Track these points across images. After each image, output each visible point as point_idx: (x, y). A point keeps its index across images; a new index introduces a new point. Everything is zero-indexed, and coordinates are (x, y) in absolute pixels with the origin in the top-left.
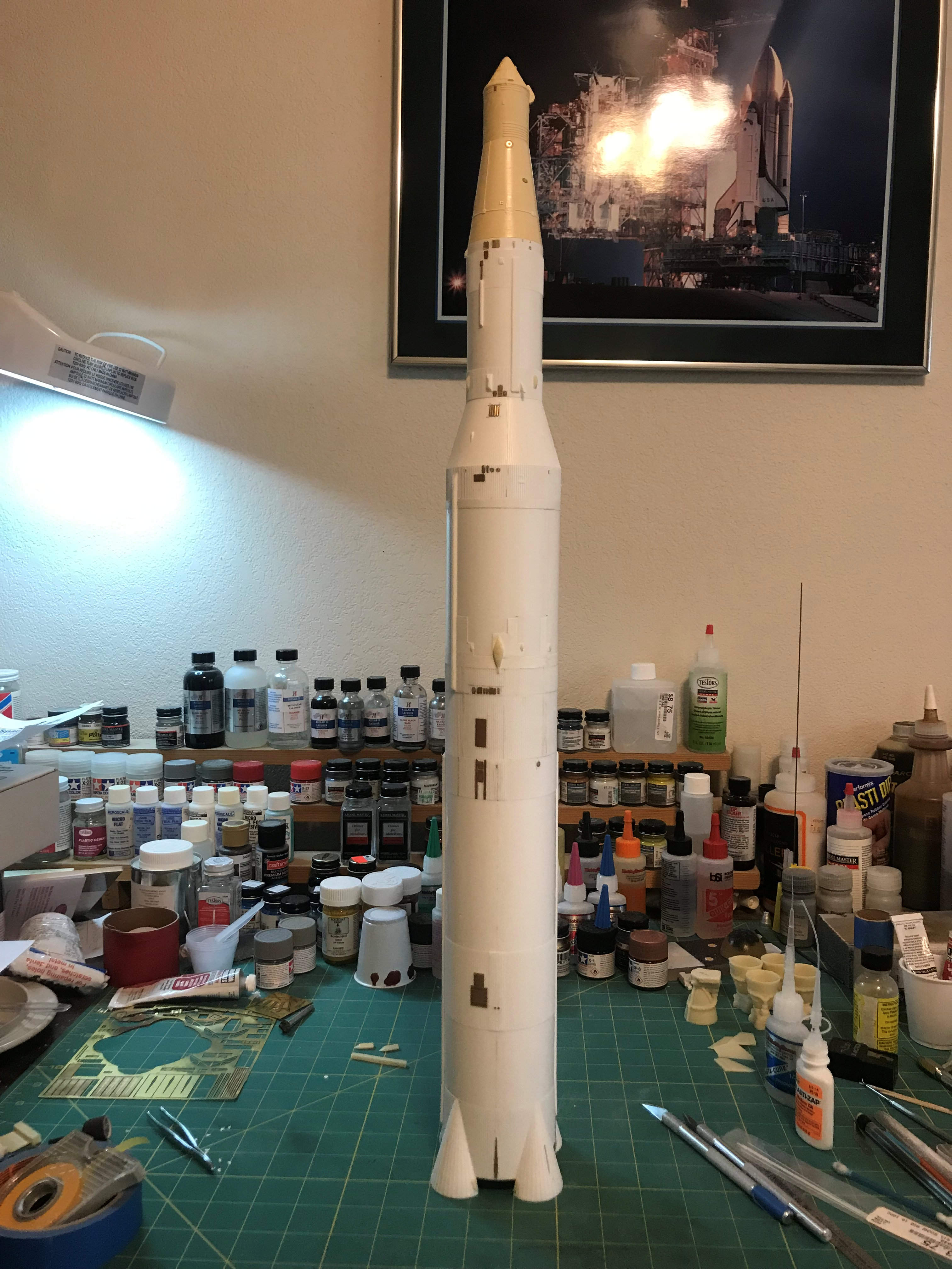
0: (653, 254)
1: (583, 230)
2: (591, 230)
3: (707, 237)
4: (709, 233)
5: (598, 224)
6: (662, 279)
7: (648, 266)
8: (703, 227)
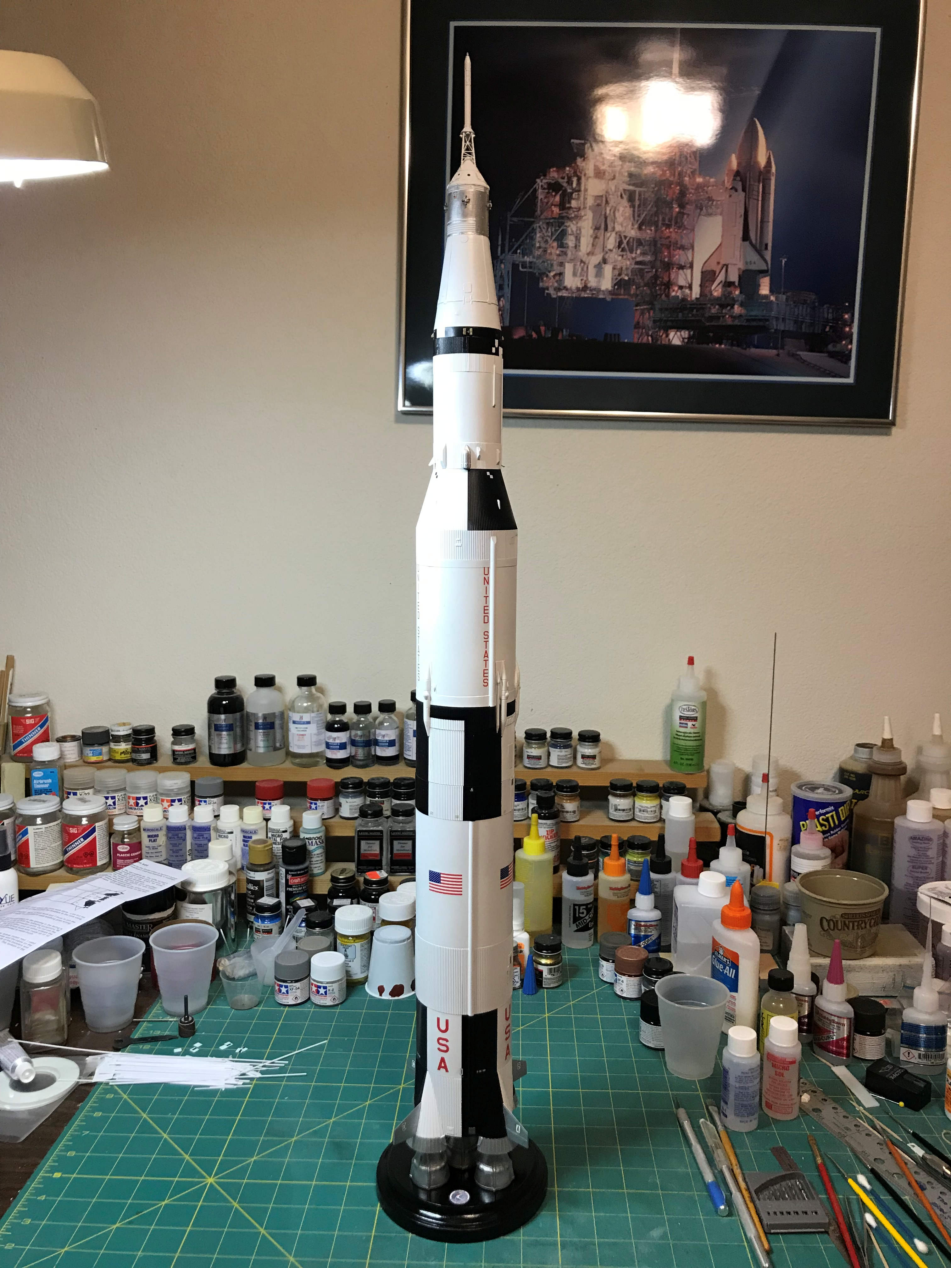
0: (642, 313)
1: (578, 289)
2: (585, 288)
3: (694, 297)
4: (696, 292)
5: (593, 282)
6: (652, 336)
7: (638, 323)
8: (690, 287)
